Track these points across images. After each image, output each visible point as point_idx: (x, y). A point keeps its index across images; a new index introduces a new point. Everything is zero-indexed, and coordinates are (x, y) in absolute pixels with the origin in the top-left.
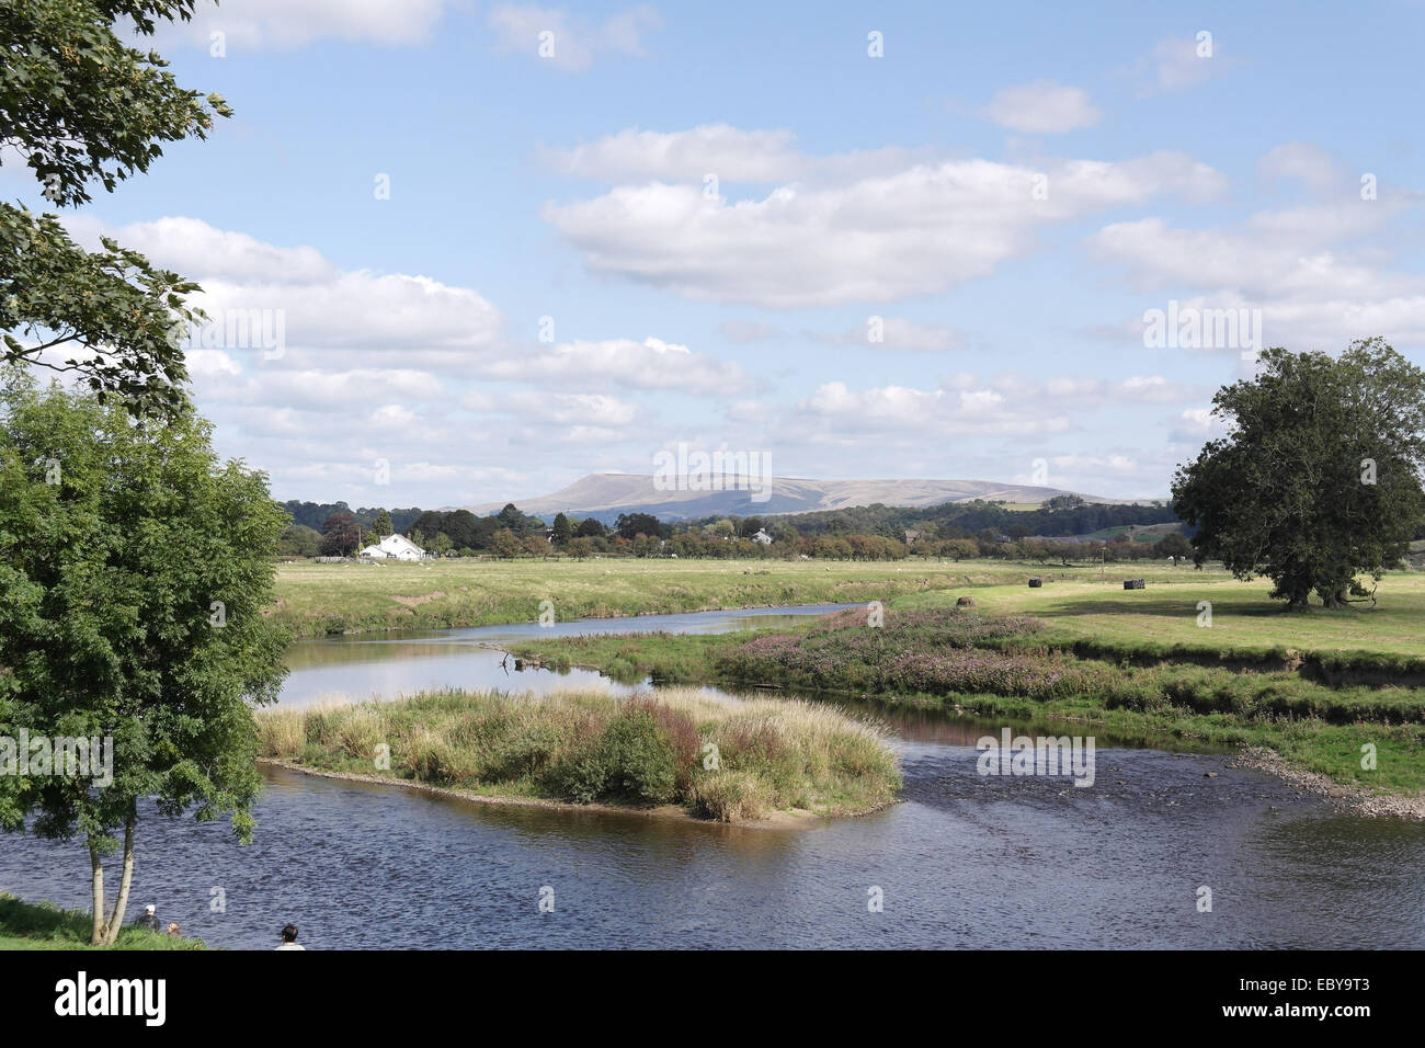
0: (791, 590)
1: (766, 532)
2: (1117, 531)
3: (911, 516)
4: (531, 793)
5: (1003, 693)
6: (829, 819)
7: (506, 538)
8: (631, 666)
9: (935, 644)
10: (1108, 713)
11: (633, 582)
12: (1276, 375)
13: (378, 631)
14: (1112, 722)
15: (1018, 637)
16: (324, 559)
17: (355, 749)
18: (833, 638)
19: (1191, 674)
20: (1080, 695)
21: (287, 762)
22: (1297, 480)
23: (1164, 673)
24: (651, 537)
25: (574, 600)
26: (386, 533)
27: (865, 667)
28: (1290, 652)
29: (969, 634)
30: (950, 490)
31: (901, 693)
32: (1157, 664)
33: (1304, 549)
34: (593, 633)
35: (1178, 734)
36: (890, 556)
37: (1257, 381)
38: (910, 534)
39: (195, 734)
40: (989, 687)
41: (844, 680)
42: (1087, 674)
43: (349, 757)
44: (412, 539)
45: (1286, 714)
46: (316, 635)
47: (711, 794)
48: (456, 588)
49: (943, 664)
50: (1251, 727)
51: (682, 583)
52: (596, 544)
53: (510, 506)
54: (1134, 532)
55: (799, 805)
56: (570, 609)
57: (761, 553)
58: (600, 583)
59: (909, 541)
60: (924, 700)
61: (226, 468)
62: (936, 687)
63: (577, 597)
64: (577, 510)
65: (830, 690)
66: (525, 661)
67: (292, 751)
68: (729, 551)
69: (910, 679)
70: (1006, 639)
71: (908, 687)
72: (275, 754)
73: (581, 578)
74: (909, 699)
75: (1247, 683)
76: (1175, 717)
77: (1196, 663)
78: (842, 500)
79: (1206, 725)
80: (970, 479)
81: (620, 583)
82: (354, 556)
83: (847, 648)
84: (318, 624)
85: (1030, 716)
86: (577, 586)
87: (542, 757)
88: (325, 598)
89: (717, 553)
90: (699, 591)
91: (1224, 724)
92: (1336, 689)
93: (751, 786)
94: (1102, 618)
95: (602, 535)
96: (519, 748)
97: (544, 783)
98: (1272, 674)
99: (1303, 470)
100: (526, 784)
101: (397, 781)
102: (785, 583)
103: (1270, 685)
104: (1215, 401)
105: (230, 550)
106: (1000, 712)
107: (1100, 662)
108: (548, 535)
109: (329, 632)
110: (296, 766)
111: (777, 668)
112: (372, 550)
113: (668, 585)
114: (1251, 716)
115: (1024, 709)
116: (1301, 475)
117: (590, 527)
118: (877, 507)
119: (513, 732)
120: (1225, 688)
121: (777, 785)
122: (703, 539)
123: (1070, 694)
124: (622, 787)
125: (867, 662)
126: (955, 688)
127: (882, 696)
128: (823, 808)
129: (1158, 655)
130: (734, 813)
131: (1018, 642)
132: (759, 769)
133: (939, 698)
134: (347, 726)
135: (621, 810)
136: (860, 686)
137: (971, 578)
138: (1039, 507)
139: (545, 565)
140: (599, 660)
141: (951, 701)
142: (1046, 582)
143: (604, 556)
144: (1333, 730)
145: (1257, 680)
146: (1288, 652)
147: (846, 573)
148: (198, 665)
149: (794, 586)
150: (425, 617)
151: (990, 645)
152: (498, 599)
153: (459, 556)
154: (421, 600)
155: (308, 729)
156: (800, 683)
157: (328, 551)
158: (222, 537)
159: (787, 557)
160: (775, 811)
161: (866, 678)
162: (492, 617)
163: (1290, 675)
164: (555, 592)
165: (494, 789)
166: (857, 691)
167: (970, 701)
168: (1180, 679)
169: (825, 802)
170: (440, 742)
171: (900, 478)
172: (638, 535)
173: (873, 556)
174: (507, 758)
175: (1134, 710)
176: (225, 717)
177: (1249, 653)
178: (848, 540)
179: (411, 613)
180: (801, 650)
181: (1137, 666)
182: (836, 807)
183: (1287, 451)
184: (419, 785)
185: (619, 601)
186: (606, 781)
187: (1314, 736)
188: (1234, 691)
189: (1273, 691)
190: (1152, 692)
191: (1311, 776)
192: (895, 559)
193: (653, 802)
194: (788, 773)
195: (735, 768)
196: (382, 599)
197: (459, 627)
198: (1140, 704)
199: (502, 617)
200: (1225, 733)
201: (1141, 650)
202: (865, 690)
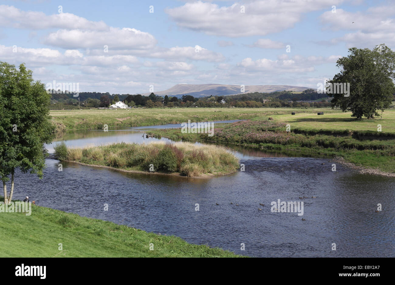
0: (227, 116)
1: (224, 100)
2: (323, 99)
3: (266, 95)
4: (140, 170)
5: (274, 143)
6: (217, 176)
7: (150, 102)
8: (177, 137)
9: (258, 130)
10: (302, 148)
11: (183, 114)
12: (354, 55)
13: (112, 128)
14: (303, 150)
15: (280, 128)
16: (100, 108)
17: (95, 158)
18: (231, 129)
19: (324, 137)
20: (294, 143)
21: (77, 162)
22: (359, 84)
23: (317, 137)
24: (191, 102)
25: (166, 119)
26: (117, 101)
27: (239, 136)
28: (350, 131)
29: (267, 127)
30: (277, 88)
31: (248, 143)
32: (315, 135)
33: (360, 103)
34: (169, 128)
35: (319, 153)
36: (257, 107)
37: (348, 57)
38: (265, 101)
39: (27, 151)
40: (271, 142)
41: (233, 140)
42: (297, 138)
43: (94, 160)
44: (124, 103)
45: (347, 148)
46: (95, 129)
47: (186, 169)
48: (134, 116)
49: (259, 135)
50: (338, 151)
51: (197, 114)
52: (176, 104)
53: (152, 93)
54: (328, 99)
55: (210, 172)
56: (165, 122)
57: (222, 106)
58: (174, 114)
59: (264, 102)
60: (254, 145)
61: (35, 83)
62: (257, 142)
63: (167, 118)
64: (172, 94)
65: (229, 143)
66: (149, 135)
67: (79, 159)
68: (212, 106)
69: (250, 140)
70: (277, 129)
71: (250, 142)
72: (75, 160)
73: (169, 113)
74: (250, 145)
75: (338, 140)
76: (319, 149)
77: (326, 135)
78: (248, 91)
79: (326, 151)
80: (283, 85)
81: (180, 114)
82: (108, 107)
83: (234, 132)
84: (95, 126)
85: (281, 149)
86: (168, 115)
87: (143, 160)
88: (97, 119)
89: (209, 106)
90: (202, 116)
91: (331, 151)
92: (361, 141)
93: (196, 167)
94: (305, 123)
95: (178, 101)
96: (137, 158)
97: (143, 167)
98: (345, 137)
99: (360, 82)
100: (139, 167)
101: (105, 167)
102: (226, 114)
103: (344, 140)
104: (337, 62)
105: (35, 104)
106: (273, 148)
107: (300, 134)
108: (163, 101)
109: (98, 128)
110: (80, 163)
111: (216, 137)
112: (113, 106)
113: (193, 115)
114: (338, 148)
115: (280, 147)
116: (360, 83)
117: (174, 99)
118: (256, 93)
119: (135, 154)
120: (332, 141)
121: (204, 167)
122: (205, 102)
123: (292, 143)
124: (162, 168)
125: (239, 135)
126: (262, 142)
127: (243, 144)
128: (216, 173)
129: (316, 132)
130: (192, 175)
131: (279, 129)
132: (198, 162)
133: (258, 145)
134: (93, 152)
135: (163, 174)
136: (237, 141)
137: (278, 112)
138: (301, 92)
139: (161, 110)
140: (169, 135)
141: (261, 145)
142: (296, 113)
143: (178, 107)
144: (359, 152)
145: (341, 139)
146: (349, 131)
147: (243, 111)
148: (28, 134)
149: (228, 115)
150: (125, 123)
151: (272, 130)
152: (145, 119)
153: (137, 107)
154: (124, 119)
155: (83, 153)
156: (222, 141)
157: (102, 106)
158: (33, 101)
159: (229, 107)
160: (203, 174)
161: (239, 140)
162: (143, 124)
163: (349, 137)
164: (161, 117)
165: (130, 168)
166: (236, 143)
167: (266, 145)
168: (321, 139)
169: (217, 171)
170: (117, 156)
171: (264, 85)
172: (187, 101)
173: (252, 107)
174: (134, 160)
175: (308, 147)
176: (35, 147)
177: (339, 132)
178: (245, 102)
179: (121, 123)
180: (222, 132)
181: (310, 135)
182: (220, 173)
183: (356, 76)
184: (111, 168)
185: (179, 119)
186: (159, 166)
187: (354, 153)
188: (334, 142)
189: (344, 142)
190: (313, 142)
191: (350, 164)
192: (258, 107)
193: (171, 172)
194: (207, 164)
195: (192, 163)
196: (113, 119)
197: (134, 126)
198: (310, 145)
199: (146, 124)
200: (331, 153)
201: (311, 131)
202: (238, 142)
